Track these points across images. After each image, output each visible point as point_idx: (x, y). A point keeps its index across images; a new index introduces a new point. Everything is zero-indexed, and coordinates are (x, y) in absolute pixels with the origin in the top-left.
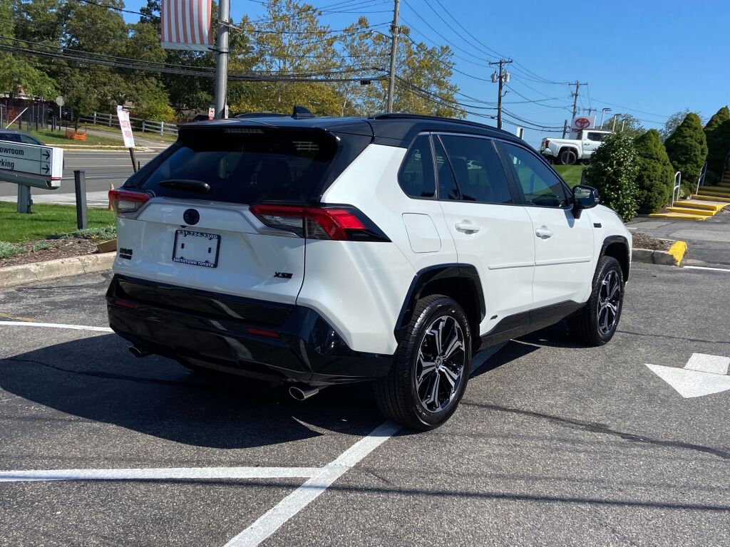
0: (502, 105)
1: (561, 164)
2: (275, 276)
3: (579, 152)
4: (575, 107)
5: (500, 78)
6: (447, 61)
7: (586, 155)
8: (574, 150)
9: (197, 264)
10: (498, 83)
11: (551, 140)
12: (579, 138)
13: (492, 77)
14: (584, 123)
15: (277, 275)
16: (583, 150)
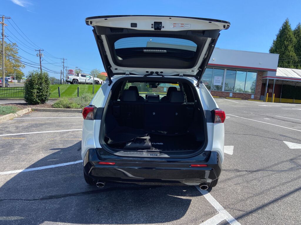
0: (42, 64)
1: (73, 84)
4: (64, 66)
5: (40, 55)
6: (16, 48)
7: (81, 81)
8: (77, 80)
10: (39, 57)
11: (70, 77)
12: (78, 76)
13: (37, 55)
14: (71, 71)
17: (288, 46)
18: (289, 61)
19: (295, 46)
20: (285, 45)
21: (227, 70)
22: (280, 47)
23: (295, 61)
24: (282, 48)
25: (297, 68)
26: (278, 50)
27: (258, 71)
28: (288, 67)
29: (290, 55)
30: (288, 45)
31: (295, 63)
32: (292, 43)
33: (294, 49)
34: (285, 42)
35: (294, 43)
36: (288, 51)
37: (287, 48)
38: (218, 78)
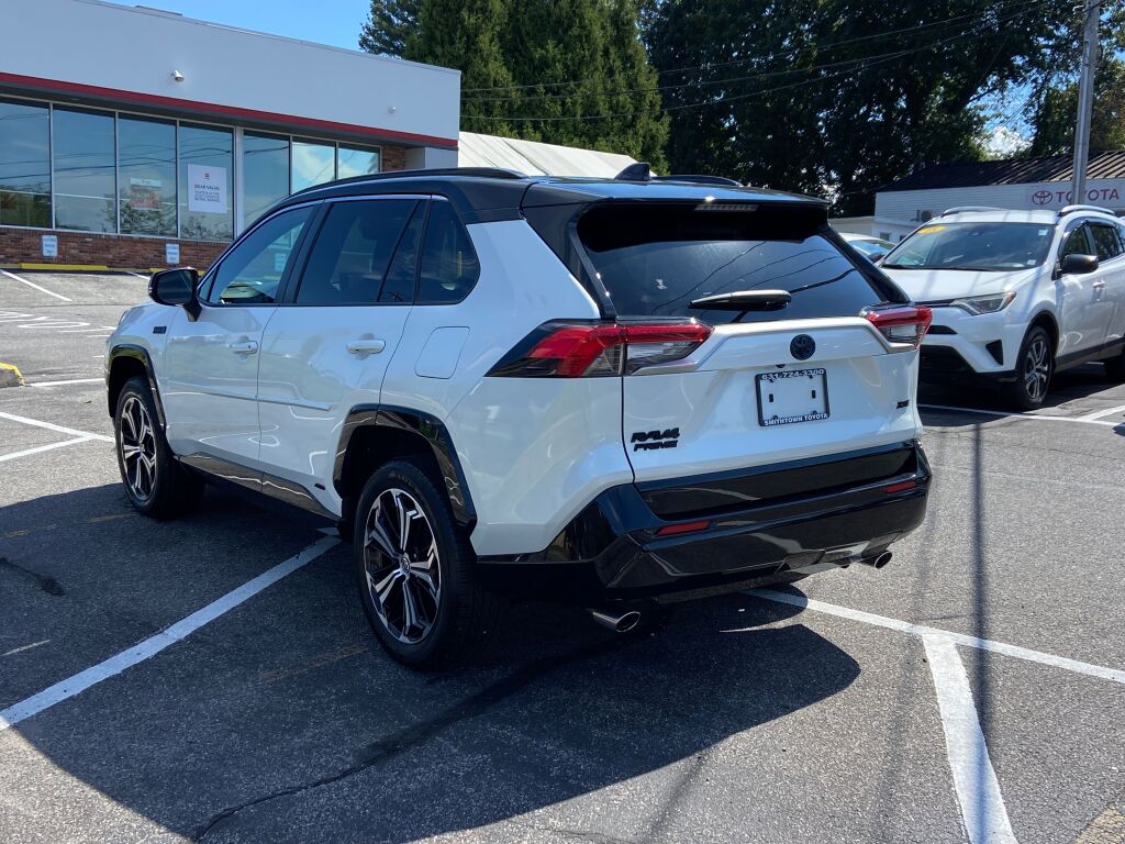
2: (898, 408)
9: (804, 419)
15: (899, 405)
17: (476, 36)
18: (486, 104)
19: (501, 36)
20: (463, 26)
21: (246, 133)
22: (446, 38)
23: (511, 104)
24: (454, 43)
25: (521, 136)
26: (439, 50)
27: (384, 143)
28: (489, 128)
29: (488, 75)
30: (477, 30)
31: (510, 112)
32: (489, 19)
33: (501, 51)
34: (465, 13)
35: (498, 22)
36: (482, 56)
37: (473, 44)
38: (207, 175)
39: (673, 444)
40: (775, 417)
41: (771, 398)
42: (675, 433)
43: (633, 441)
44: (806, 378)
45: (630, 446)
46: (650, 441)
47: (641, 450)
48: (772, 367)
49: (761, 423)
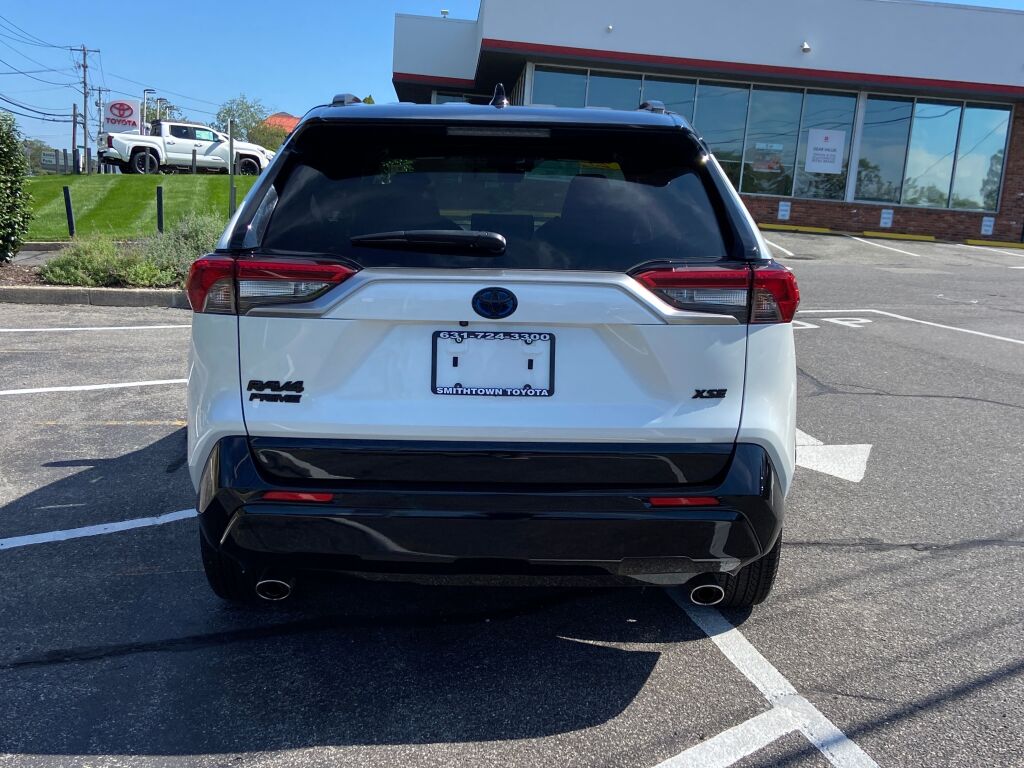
1: (135, 172)
2: (695, 397)
3: (160, 154)
4: (85, 85)
7: (171, 159)
8: (154, 151)
9: (505, 393)
11: (117, 136)
12: (157, 132)
14: (124, 110)
15: (699, 394)
16: (166, 151)
21: (869, 97)
27: (1017, 102)
38: (826, 139)
39: (296, 399)
40: (458, 385)
41: (455, 362)
42: (298, 386)
43: (249, 389)
44: (520, 342)
45: (247, 394)
46: (268, 391)
47: (257, 401)
48: (454, 323)
49: (434, 390)
